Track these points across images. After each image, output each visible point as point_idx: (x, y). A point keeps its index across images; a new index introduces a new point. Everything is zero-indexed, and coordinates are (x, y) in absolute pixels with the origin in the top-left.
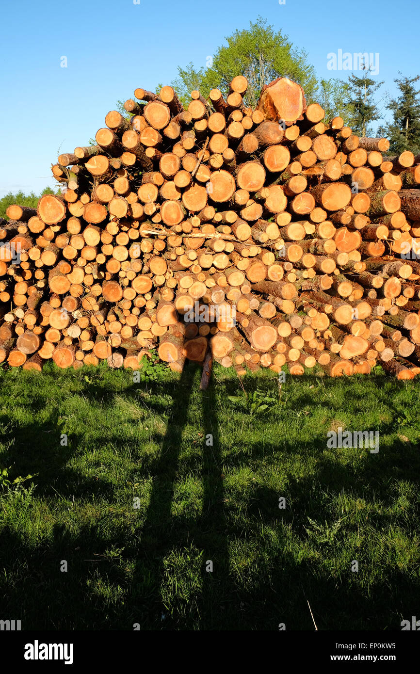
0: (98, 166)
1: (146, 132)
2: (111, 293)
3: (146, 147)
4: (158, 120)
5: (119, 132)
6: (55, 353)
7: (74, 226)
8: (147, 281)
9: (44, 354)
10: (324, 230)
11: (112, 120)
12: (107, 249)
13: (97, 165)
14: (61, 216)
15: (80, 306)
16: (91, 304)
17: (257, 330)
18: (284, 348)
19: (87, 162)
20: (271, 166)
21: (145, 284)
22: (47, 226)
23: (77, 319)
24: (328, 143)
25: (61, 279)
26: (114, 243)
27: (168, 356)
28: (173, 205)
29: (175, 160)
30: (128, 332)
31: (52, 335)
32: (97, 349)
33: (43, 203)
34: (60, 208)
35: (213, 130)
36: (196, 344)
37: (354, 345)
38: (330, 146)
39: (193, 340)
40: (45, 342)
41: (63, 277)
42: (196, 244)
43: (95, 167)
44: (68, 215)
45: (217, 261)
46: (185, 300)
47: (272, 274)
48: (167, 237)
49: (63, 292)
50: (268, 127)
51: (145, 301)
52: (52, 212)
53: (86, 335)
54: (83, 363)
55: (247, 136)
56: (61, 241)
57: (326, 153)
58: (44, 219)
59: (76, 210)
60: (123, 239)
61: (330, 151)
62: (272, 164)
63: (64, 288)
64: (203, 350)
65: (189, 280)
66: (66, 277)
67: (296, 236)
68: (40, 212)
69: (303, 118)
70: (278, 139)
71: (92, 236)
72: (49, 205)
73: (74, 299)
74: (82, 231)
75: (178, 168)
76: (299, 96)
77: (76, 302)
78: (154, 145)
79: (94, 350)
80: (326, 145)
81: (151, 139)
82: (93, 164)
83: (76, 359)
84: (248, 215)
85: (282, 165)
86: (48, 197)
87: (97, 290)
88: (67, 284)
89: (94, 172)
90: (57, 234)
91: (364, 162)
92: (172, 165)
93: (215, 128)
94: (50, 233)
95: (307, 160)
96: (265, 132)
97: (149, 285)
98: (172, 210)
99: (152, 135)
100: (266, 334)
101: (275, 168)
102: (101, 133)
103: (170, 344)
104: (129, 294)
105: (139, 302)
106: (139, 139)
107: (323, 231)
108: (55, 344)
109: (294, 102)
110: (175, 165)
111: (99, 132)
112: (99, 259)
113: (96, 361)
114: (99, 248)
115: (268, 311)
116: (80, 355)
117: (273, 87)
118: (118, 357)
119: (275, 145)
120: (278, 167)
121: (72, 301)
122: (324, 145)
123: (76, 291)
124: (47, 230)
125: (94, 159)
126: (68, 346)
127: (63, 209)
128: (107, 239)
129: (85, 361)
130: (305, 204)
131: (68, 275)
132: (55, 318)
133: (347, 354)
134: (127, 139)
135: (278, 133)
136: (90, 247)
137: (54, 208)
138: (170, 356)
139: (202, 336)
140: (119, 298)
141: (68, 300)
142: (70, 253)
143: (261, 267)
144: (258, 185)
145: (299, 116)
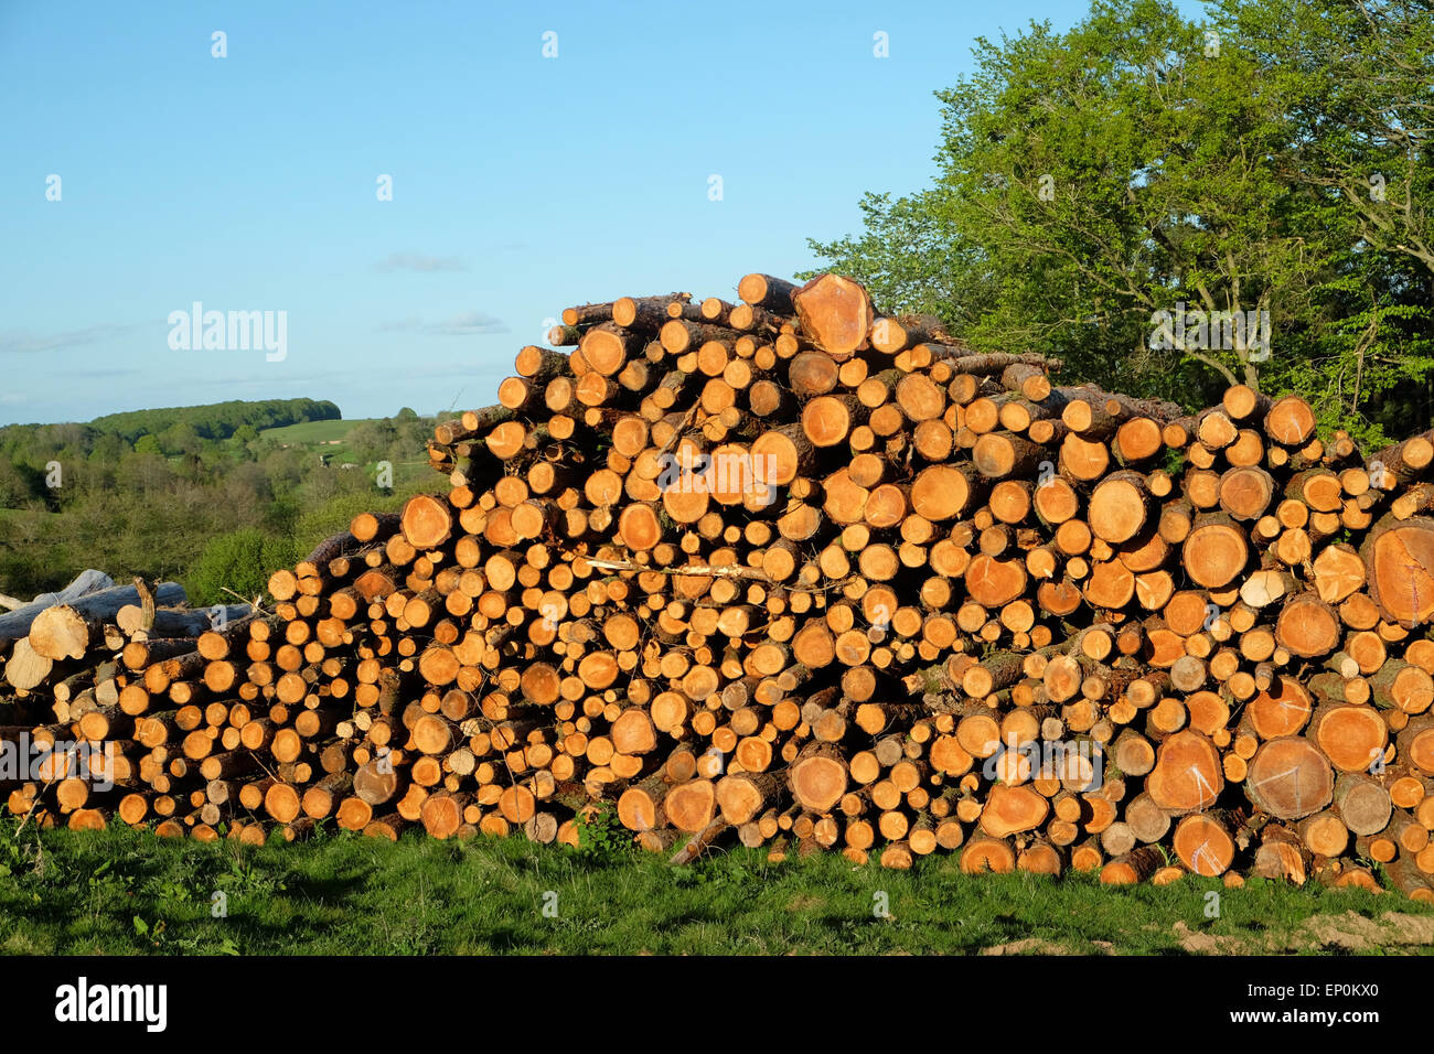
0: (507, 441)
1: (587, 380)
2: (538, 686)
3: (586, 408)
4: (604, 361)
5: (539, 383)
6: (426, 806)
7: (467, 553)
8: (608, 663)
9: (408, 810)
10: (945, 560)
11: (527, 362)
12: (532, 598)
13: (506, 439)
14: (443, 533)
15: (475, 713)
16: (497, 707)
17: (802, 764)
18: (856, 804)
19: (488, 434)
20: (816, 437)
21: (603, 668)
22: (420, 554)
23: (469, 738)
24: (925, 388)
25: (442, 655)
26: (544, 586)
27: (636, 817)
28: (642, 512)
29: (639, 429)
30: (565, 768)
31: (425, 771)
32: (505, 801)
33: (411, 510)
34: (441, 518)
35: (707, 373)
36: (693, 795)
37: (1013, 807)
38: (929, 393)
39: (686, 787)
40: (411, 786)
41: (445, 651)
42: (694, 588)
43: (502, 444)
44: (458, 532)
45: (725, 622)
46: (671, 701)
47: (845, 650)
48: (637, 575)
49: (445, 681)
50: (807, 364)
51: (603, 704)
52: (426, 526)
53: (485, 773)
54: (479, 830)
55: (757, 384)
56: (444, 579)
57: (924, 407)
58: (411, 540)
59: (471, 522)
60: (561, 578)
61: (930, 403)
62: (817, 433)
63: (448, 674)
64: (705, 809)
65: (678, 661)
66: (451, 650)
67: (878, 572)
68: (406, 526)
69: (866, 347)
70: (828, 384)
71: (500, 571)
72: (422, 513)
73: (464, 696)
74: (482, 563)
75: (644, 444)
76: (858, 306)
77: (466, 701)
78: (599, 403)
79: (502, 805)
80: (922, 392)
81: (594, 393)
82: (499, 438)
83: (465, 822)
84: (791, 530)
85: (836, 433)
86: (421, 498)
87: (510, 679)
88: (452, 665)
89: (501, 454)
90: (438, 568)
91: (993, 424)
92: (634, 439)
93: (710, 368)
94: (425, 566)
95: (885, 423)
96: (802, 374)
97: (612, 671)
98: (640, 521)
99: (596, 386)
100: (823, 774)
101: (823, 439)
102: (507, 386)
103: (640, 792)
104: (571, 689)
105: (591, 705)
106: (574, 394)
107: (941, 561)
108: (430, 790)
109: (851, 318)
110: (639, 438)
111: (505, 384)
112: (513, 617)
113: (505, 826)
114: (515, 595)
115: (832, 728)
116: (473, 813)
117: (809, 292)
118: (548, 822)
119: (824, 395)
120: (829, 438)
121: (460, 699)
122: (918, 393)
123: (469, 680)
124: (421, 559)
125: (502, 428)
126: (451, 794)
127: (447, 520)
128: (529, 577)
129: (482, 827)
130: (887, 508)
131: (456, 648)
132: (425, 731)
133: (997, 826)
134: (553, 395)
135: (828, 374)
136: (497, 592)
137: (431, 519)
138: (640, 819)
139: (704, 778)
140: (554, 698)
141: (451, 698)
142: (458, 605)
143: (821, 636)
144: (788, 474)
145: (859, 343)
